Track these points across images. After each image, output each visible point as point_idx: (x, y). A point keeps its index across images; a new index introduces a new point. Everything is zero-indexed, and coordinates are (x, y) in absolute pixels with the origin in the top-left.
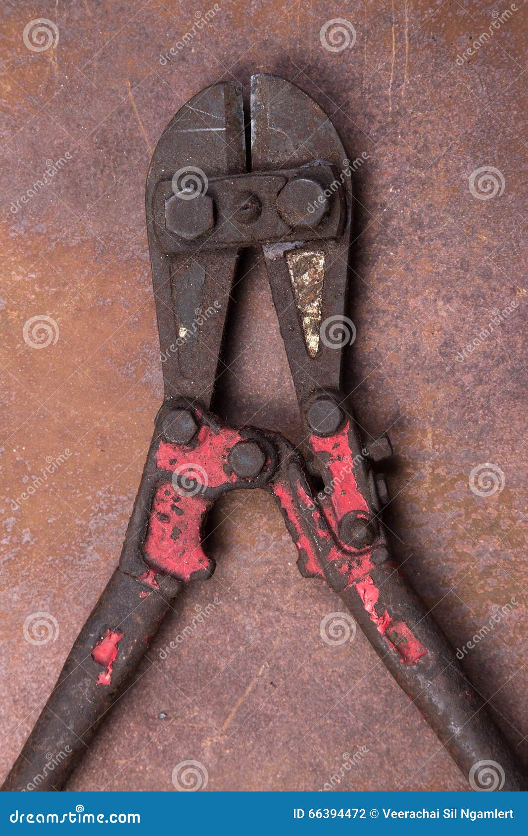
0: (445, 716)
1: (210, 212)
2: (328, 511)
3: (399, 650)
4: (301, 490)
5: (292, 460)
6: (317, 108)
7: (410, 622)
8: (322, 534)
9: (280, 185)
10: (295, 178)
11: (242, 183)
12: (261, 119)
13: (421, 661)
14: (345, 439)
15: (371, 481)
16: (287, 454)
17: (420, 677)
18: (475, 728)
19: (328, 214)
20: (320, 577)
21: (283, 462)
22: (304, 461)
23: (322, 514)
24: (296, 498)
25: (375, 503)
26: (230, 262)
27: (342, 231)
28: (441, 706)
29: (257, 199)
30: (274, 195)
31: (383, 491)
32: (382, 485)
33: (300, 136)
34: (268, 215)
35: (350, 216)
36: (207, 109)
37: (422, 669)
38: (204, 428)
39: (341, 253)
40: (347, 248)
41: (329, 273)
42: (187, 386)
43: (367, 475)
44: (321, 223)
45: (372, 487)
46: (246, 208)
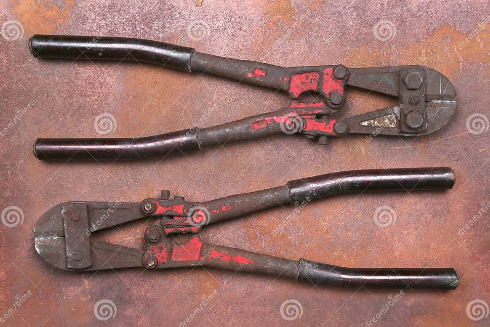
0: (233, 128)
1: (414, 88)
2: (309, 117)
3: (258, 122)
4: (320, 111)
5: (330, 112)
6: (445, 124)
7: (265, 129)
8: (304, 112)
9: (421, 112)
10: (423, 117)
11: (422, 99)
12: (441, 105)
13: (252, 127)
14: (330, 131)
15: (314, 134)
16: (333, 111)
17: (247, 125)
18: (226, 136)
19: (410, 128)
20: (289, 106)
21: (330, 109)
22: (329, 116)
23: (309, 115)
24: (317, 108)
25: (306, 133)
26: (395, 94)
27: (402, 132)
28: (236, 128)
29: (417, 104)
30: (417, 110)
31: (309, 137)
32: (311, 137)
33: (435, 118)
34: (410, 108)
35: (408, 135)
36: (448, 88)
37: (250, 127)
38: (341, 81)
39: (395, 132)
40: (397, 134)
41: (388, 128)
42: (353, 76)
43: (315, 133)
44: (407, 125)
45: (312, 134)
46: (415, 100)
